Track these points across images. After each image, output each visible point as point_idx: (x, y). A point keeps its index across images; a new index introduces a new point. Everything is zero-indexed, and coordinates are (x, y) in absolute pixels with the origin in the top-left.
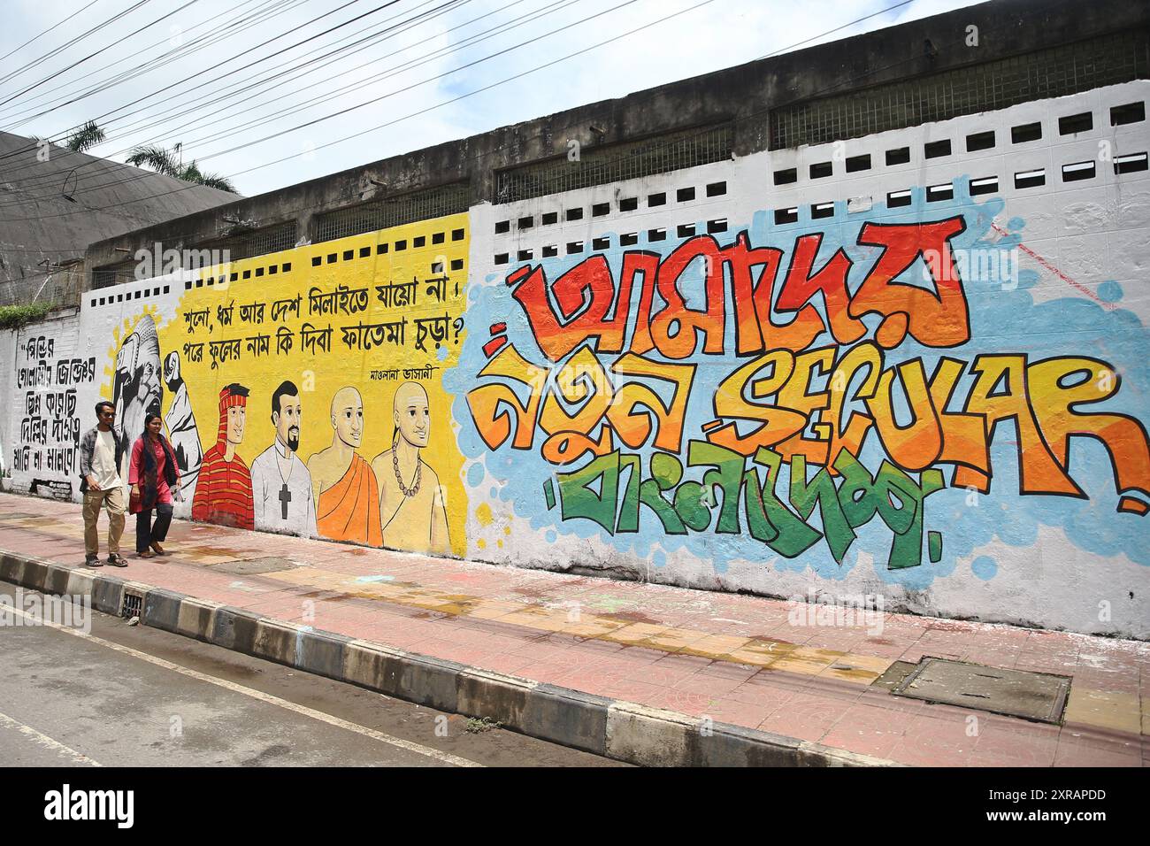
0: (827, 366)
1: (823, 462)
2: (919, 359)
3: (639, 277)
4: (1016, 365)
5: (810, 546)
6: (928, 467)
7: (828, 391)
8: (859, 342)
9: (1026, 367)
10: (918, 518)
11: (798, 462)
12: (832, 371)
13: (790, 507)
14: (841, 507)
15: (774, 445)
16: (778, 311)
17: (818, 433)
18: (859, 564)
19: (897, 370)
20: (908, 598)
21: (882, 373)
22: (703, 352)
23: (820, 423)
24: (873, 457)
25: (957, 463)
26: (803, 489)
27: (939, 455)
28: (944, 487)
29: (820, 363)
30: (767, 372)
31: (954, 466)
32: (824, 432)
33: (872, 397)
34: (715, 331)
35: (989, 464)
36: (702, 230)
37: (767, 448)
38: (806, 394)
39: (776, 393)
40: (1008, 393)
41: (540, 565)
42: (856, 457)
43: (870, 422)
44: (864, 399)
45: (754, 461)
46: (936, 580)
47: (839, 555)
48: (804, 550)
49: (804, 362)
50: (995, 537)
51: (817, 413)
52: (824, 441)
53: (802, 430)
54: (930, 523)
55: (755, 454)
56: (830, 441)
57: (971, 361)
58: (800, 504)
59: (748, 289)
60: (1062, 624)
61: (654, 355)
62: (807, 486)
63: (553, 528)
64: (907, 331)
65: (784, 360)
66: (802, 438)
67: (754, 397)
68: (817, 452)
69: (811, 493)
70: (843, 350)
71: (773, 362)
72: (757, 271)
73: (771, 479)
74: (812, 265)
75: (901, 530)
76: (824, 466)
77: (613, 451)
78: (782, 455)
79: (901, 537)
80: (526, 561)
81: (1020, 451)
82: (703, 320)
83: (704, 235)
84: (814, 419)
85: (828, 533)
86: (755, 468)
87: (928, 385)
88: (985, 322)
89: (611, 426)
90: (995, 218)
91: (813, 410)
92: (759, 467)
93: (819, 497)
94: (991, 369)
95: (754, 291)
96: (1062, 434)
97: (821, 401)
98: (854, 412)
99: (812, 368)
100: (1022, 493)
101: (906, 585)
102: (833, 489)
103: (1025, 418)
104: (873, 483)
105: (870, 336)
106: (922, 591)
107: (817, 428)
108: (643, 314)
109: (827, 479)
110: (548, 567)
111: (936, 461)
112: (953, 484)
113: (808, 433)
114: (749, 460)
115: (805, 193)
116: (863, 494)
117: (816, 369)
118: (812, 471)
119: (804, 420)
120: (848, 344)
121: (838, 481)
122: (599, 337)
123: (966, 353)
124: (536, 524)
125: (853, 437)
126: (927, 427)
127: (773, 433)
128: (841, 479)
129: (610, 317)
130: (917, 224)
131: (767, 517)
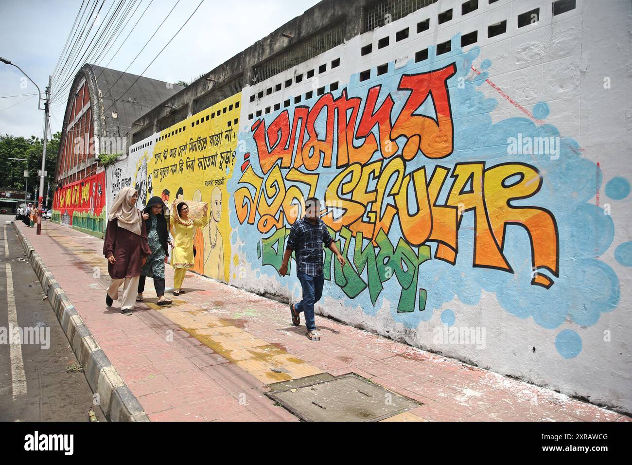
0: (377, 174)
1: (371, 237)
2: (424, 167)
3: (300, 121)
4: (477, 169)
5: (361, 292)
6: (423, 244)
7: (376, 190)
8: (394, 157)
9: (484, 171)
10: (415, 279)
11: (359, 236)
12: (379, 177)
13: (353, 266)
14: (377, 267)
15: (349, 225)
16: (357, 138)
17: (370, 218)
18: (383, 306)
19: (411, 175)
20: (406, 333)
21: (404, 177)
22: (322, 166)
23: (371, 212)
24: (395, 236)
25: (439, 242)
26: (360, 254)
27: (429, 236)
28: (431, 259)
29: (374, 171)
30: (348, 178)
31: (437, 244)
32: (373, 216)
33: (398, 194)
34: (328, 153)
35: (457, 243)
36: (328, 90)
37: (345, 227)
38: (366, 192)
39: (352, 191)
40: (472, 191)
41: (253, 291)
42: (387, 235)
43: (395, 211)
44: (394, 195)
45: (340, 235)
46: (422, 323)
47: (374, 300)
48: (358, 294)
49: (367, 170)
50: (456, 296)
51: (370, 204)
52: (372, 223)
53: (362, 216)
54: (421, 284)
55: (340, 231)
56: (375, 223)
57: (452, 167)
58: (358, 265)
59: (344, 125)
60: (489, 365)
61: (303, 169)
62: (362, 252)
63: (259, 270)
64: (419, 148)
65: (356, 168)
66: (362, 221)
67: (343, 194)
68: (367, 230)
69: (363, 258)
70: (386, 162)
71: (352, 172)
72: (349, 112)
73: (346, 247)
74: (375, 107)
75: (406, 287)
76: (371, 240)
77: (283, 227)
78: (352, 232)
79: (405, 291)
80: (248, 288)
81: (475, 234)
82: (324, 146)
83: (328, 93)
84: (369, 209)
85: (370, 284)
86: (340, 240)
87: (428, 185)
88: (462, 139)
89: (283, 212)
90: (473, 62)
91: (368, 203)
92: (342, 239)
93: (367, 260)
94: (463, 173)
95: (347, 126)
96: (502, 223)
97: (372, 197)
98: (388, 204)
99: (370, 174)
100: (475, 266)
101: (406, 324)
102: (374, 255)
103: (480, 210)
104: (394, 253)
105: (399, 153)
106: (413, 330)
107: (370, 215)
108: (300, 144)
109: (372, 248)
110: (256, 292)
111: (428, 240)
112: (436, 257)
113: (365, 219)
114: (338, 234)
115: (375, 59)
116: (389, 259)
117: (372, 175)
118: (366, 242)
119: (363, 209)
120: (389, 158)
121: (377, 250)
122: (282, 158)
123: (449, 163)
124: (253, 267)
125: (386, 221)
126: (425, 215)
127: (349, 217)
128: (378, 249)
129: (287, 147)
130: (429, 72)
131: (343, 271)
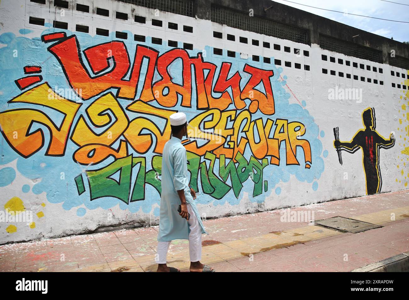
0: (233, 118)
1: (232, 157)
2: (261, 118)
3: (146, 61)
4: (285, 122)
5: (227, 193)
6: (264, 158)
7: (233, 128)
8: (243, 110)
9: (288, 124)
10: (261, 176)
11: (222, 158)
12: (235, 120)
13: (219, 177)
14: (238, 175)
15: (213, 151)
16: (215, 92)
17: (230, 145)
18: (244, 197)
19: (255, 121)
20: (259, 206)
21: (251, 122)
22: (181, 105)
23: (230, 141)
24: (248, 155)
25: (272, 156)
26: (224, 169)
27: (267, 154)
28: (268, 165)
29: (230, 116)
30: (210, 118)
31: (271, 157)
32: (232, 144)
33: (248, 131)
34: (187, 96)
35: (279, 156)
36: (180, 46)
37: (210, 152)
38: (225, 129)
39: (214, 128)
40: (284, 132)
41: (72, 232)
42: (243, 155)
43: (247, 141)
44: (245, 132)
45: (204, 158)
46: (266, 198)
47: (237, 195)
48: (225, 195)
49: (225, 115)
50: (281, 180)
51: (229, 137)
52: (232, 148)
53: (224, 144)
54: (265, 178)
55: (205, 155)
56: (234, 148)
57: (275, 120)
58: (223, 176)
59: (202, 79)
60: (295, 204)
61: (154, 103)
62: (226, 168)
63: (83, 206)
64: (258, 108)
65: (217, 113)
66: (224, 147)
67: (204, 129)
68: (229, 153)
69: (227, 170)
70: (238, 112)
71: (213, 114)
72: (206, 72)
73: (212, 166)
74: (228, 75)
75: (257, 182)
76: (232, 159)
77: (128, 156)
78: (216, 155)
79: (256, 184)
81: (286, 151)
82: (181, 90)
83: (182, 49)
84: (228, 139)
85: (233, 186)
86: (205, 161)
87: (264, 128)
88: (279, 108)
89: (127, 141)
90: (281, 74)
91: (228, 136)
92: (206, 160)
93: (230, 172)
94: (280, 123)
95: (205, 81)
96: (295, 146)
97: (231, 132)
98: (242, 137)
99: (227, 118)
100: (287, 165)
101: (258, 202)
102: (235, 168)
103: (287, 140)
104: (248, 165)
105: (247, 108)
106: (263, 203)
107: (229, 143)
108: (148, 81)
109: (233, 164)
110: (79, 232)
111: (266, 156)
112: (271, 164)
113: (226, 146)
114: (202, 157)
115: (225, 45)
116: (245, 169)
117: (229, 118)
118: (228, 161)
119: (224, 140)
120: (240, 110)
121: (237, 165)
122: (119, 89)
123: (274, 118)
124: (67, 206)
125: (242, 147)
126: (264, 143)
127: (212, 145)
128: (238, 164)
129: (127, 78)
130: (261, 69)
131: (210, 182)
